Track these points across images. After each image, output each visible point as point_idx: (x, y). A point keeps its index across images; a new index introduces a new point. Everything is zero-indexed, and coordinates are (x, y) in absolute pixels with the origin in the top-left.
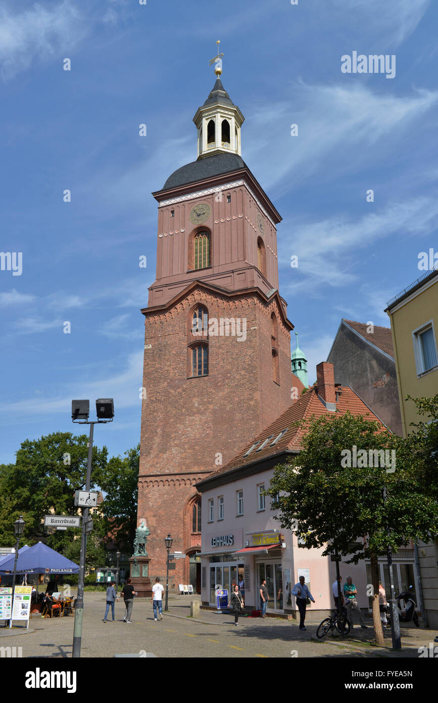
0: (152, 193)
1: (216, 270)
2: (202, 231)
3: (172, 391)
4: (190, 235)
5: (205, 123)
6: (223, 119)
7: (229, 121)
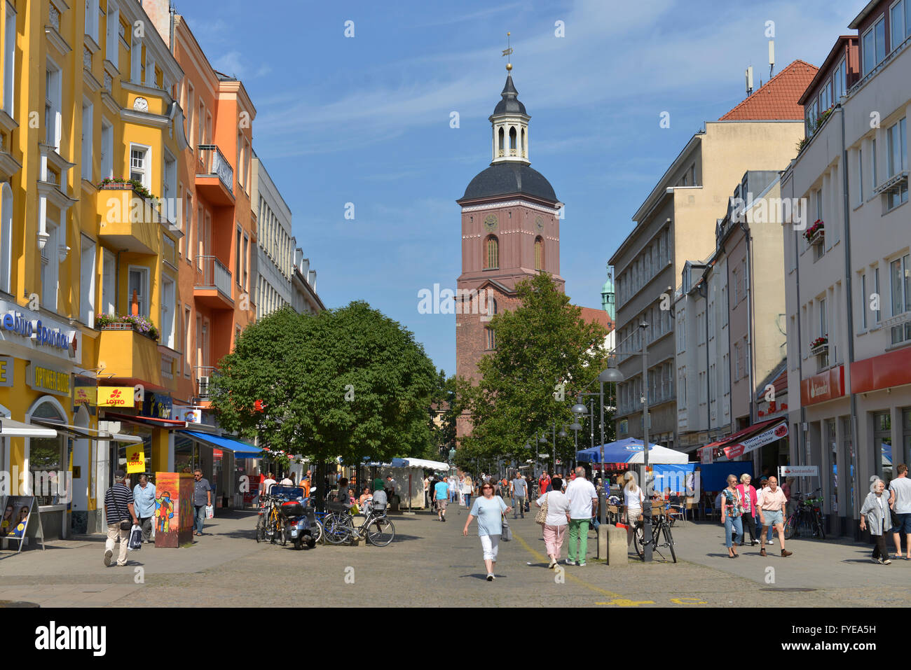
0: (457, 201)
1: (502, 272)
2: (492, 237)
3: (475, 359)
4: (485, 240)
5: (497, 129)
6: (510, 126)
7: (516, 127)
